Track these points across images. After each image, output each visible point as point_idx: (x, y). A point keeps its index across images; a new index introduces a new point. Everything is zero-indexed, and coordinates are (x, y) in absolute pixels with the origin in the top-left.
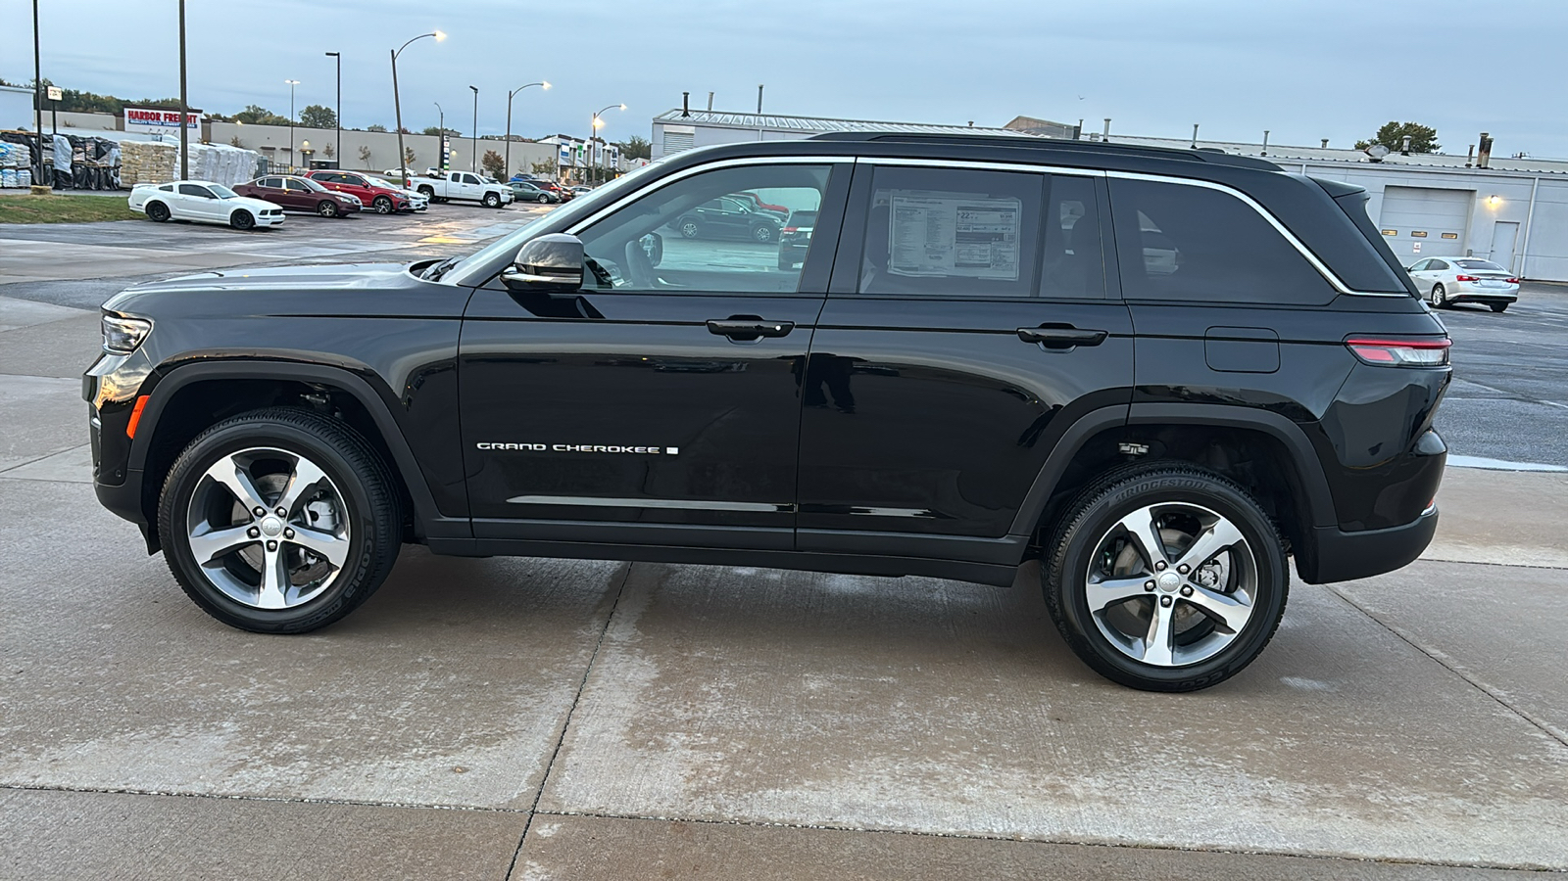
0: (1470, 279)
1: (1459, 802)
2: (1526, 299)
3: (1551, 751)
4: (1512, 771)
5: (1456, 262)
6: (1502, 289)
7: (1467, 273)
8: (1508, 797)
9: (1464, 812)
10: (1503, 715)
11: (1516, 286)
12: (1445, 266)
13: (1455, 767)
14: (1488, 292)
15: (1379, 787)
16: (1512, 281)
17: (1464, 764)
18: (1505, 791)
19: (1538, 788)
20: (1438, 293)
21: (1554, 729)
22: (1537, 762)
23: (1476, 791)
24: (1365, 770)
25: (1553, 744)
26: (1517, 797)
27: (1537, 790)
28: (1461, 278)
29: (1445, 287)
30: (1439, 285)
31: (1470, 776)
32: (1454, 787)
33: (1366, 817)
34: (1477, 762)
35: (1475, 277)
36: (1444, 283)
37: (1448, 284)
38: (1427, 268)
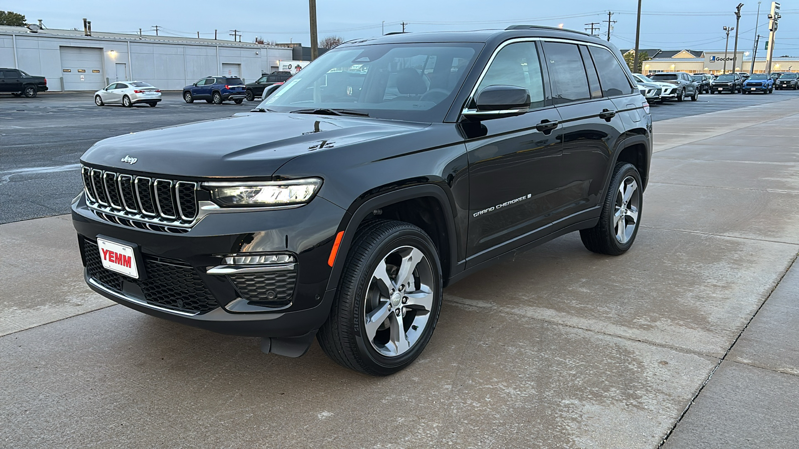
0: (141, 92)
2: (165, 100)
5: (131, 84)
6: (155, 96)
7: (138, 89)
11: (160, 94)
12: (126, 86)
14: (149, 97)
16: (158, 91)
20: (126, 100)
28: (136, 92)
29: (130, 96)
30: (125, 96)
35: (143, 91)
36: (128, 95)
37: (131, 95)
38: (116, 88)
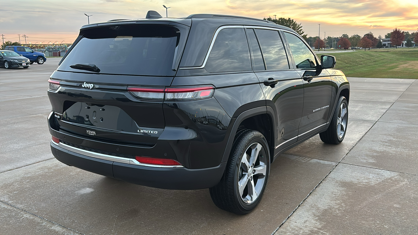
1: (29, 176)
3: (7, 197)
4: (18, 187)
8: (18, 180)
9: (27, 174)
10: (23, 205)
13: (32, 183)
15: (47, 172)
17: (31, 184)
18: (19, 181)
19: (10, 185)
21: (6, 206)
22: (11, 192)
23: (26, 179)
24: (52, 174)
25: (6, 200)
26: (16, 181)
27: (12, 184)
31: (28, 182)
32: (31, 178)
33: (46, 167)
34: (27, 186)
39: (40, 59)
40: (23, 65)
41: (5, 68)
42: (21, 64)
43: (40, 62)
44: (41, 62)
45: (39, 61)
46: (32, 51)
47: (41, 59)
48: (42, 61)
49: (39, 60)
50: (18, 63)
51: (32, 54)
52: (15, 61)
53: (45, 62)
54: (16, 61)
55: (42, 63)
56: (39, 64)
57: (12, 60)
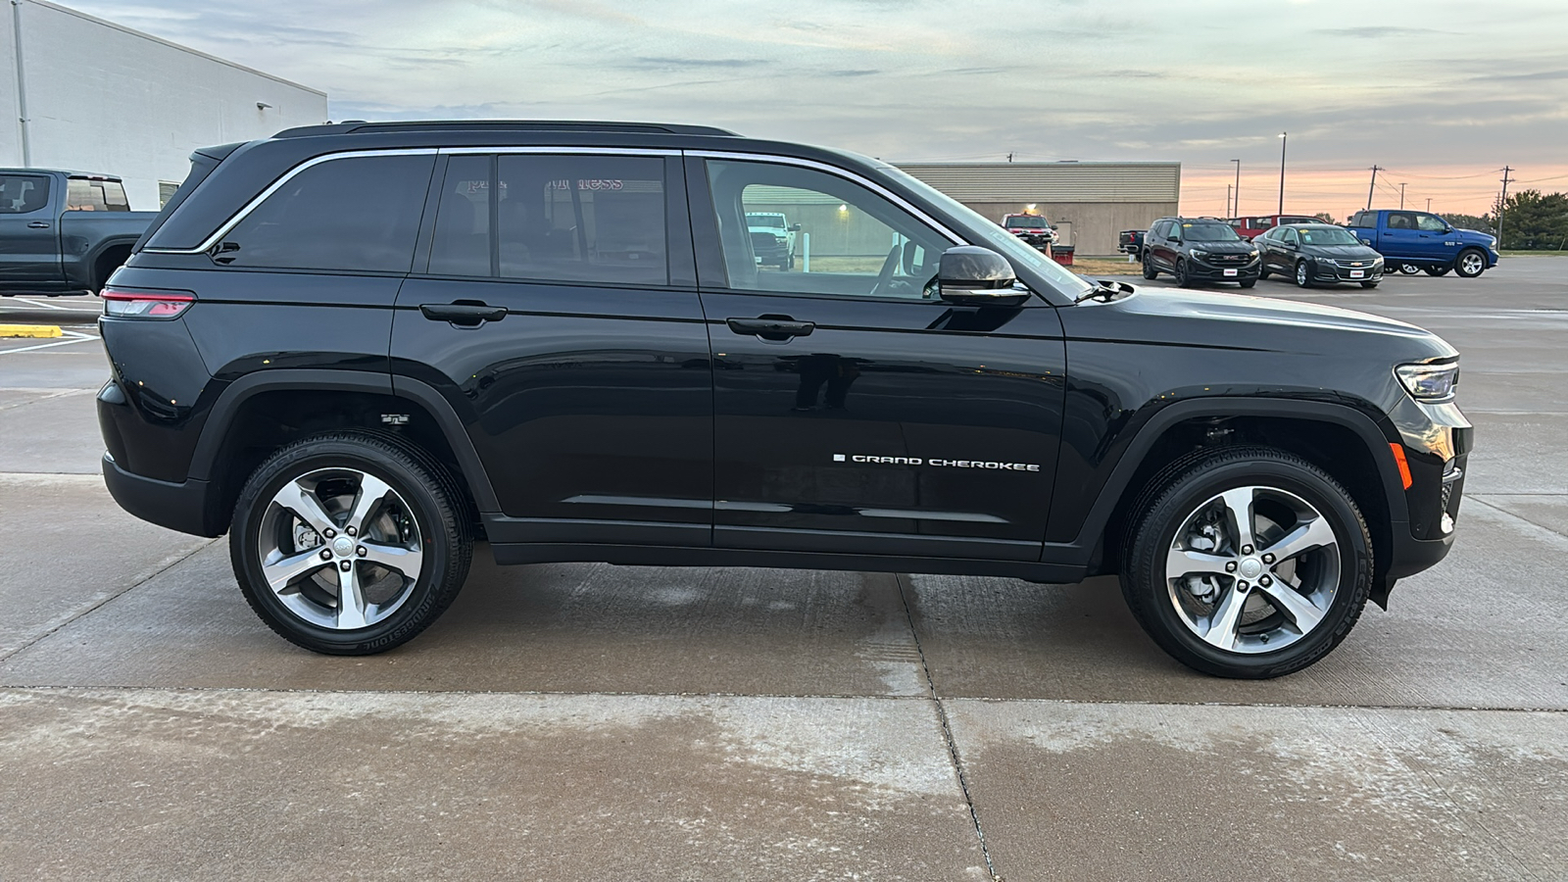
39: (1469, 259)
40: (1352, 276)
41: (1296, 282)
42: (1346, 273)
43: (1466, 269)
44: (1473, 268)
45: (1466, 265)
46: (1443, 228)
47: (1474, 256)
48: (1477, 267)
49: (1465, 261)
50: (1334, 268)
51: (1439, 239)
52: (1328, 261)
53: (1488, 268)
54: (1333, 261)
55: (1474, 271)
56: (1463, 274)
57: (1318, 257)
